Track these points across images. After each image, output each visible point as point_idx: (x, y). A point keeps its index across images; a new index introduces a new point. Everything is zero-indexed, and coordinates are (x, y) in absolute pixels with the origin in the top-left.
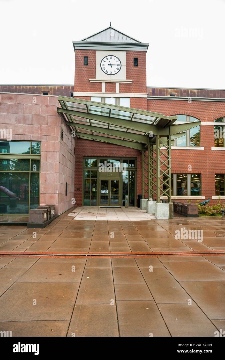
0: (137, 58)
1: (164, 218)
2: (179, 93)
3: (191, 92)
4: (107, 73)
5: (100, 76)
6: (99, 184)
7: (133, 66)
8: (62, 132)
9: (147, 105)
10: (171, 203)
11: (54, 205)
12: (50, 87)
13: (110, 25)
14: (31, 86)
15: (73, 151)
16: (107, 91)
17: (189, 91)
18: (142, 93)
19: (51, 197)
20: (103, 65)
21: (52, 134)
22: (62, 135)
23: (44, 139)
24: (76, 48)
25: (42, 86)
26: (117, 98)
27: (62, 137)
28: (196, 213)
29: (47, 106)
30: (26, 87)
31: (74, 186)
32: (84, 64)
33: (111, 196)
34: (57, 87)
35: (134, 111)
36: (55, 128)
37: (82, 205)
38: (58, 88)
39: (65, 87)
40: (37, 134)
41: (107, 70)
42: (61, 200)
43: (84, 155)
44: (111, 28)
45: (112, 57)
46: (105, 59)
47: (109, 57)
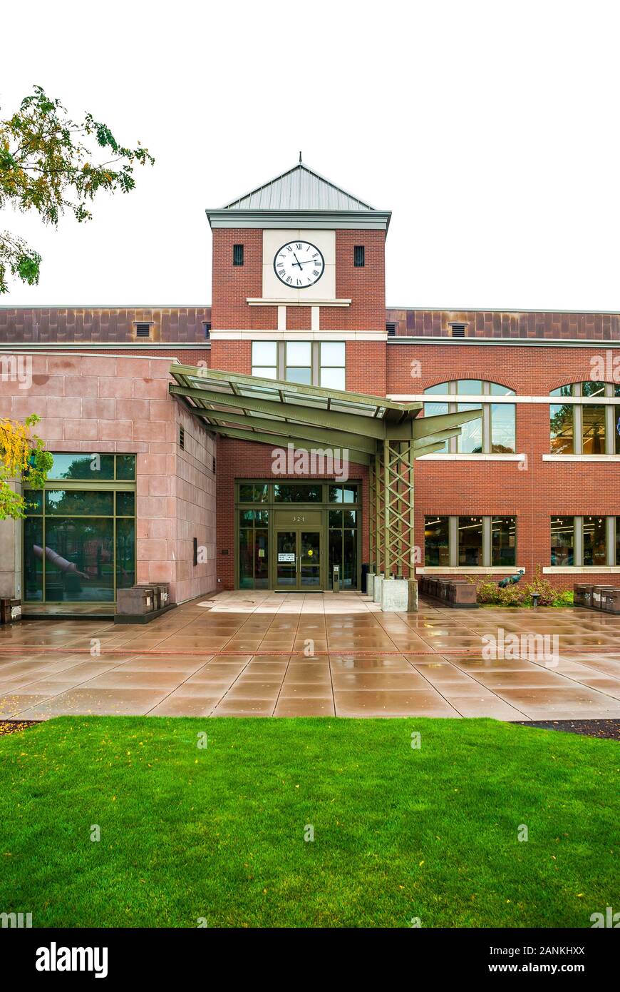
0: (362, 248)
1: (397, 610)
2: (475, 321)
3: (506, 318)
4: (289, 283)
5: (272, 291)
6: (273, 542)
7: (352, 266)
8: (182, 433)
9: (387, 356)
10: (413, 579)
11: (166, 584)
12: (153, 311)
13: (301, 160)
14: (106, 310)
15: (211, 468)
16: (290, 326)
17: (499, 317)
18: (374, 330)
19: (161, 568)
20: (281, 265)
21: (160, 439)
22: (182, 438)
23: (142, 449)
24: (215, 225)
25: (135, 310)
26: (316, 343)
27: (182, 443)
28: (473, 599)
29: (147, 381)
30: (96, 313)
31: (214, 545)
32: (235, 263)
33: (302, 567)
34: (170, 310)
35: (329, 393)
36: (165, 425)
37: (235, 587)
38: (174, 314)
39: (192, 310)
40: (128, 439)
41: (289, 277)
42: (182, 574)
43: (238, 475)
44: (302, 166)
45: (300, 245)
46: (284, 251)
47: (293, 246)
